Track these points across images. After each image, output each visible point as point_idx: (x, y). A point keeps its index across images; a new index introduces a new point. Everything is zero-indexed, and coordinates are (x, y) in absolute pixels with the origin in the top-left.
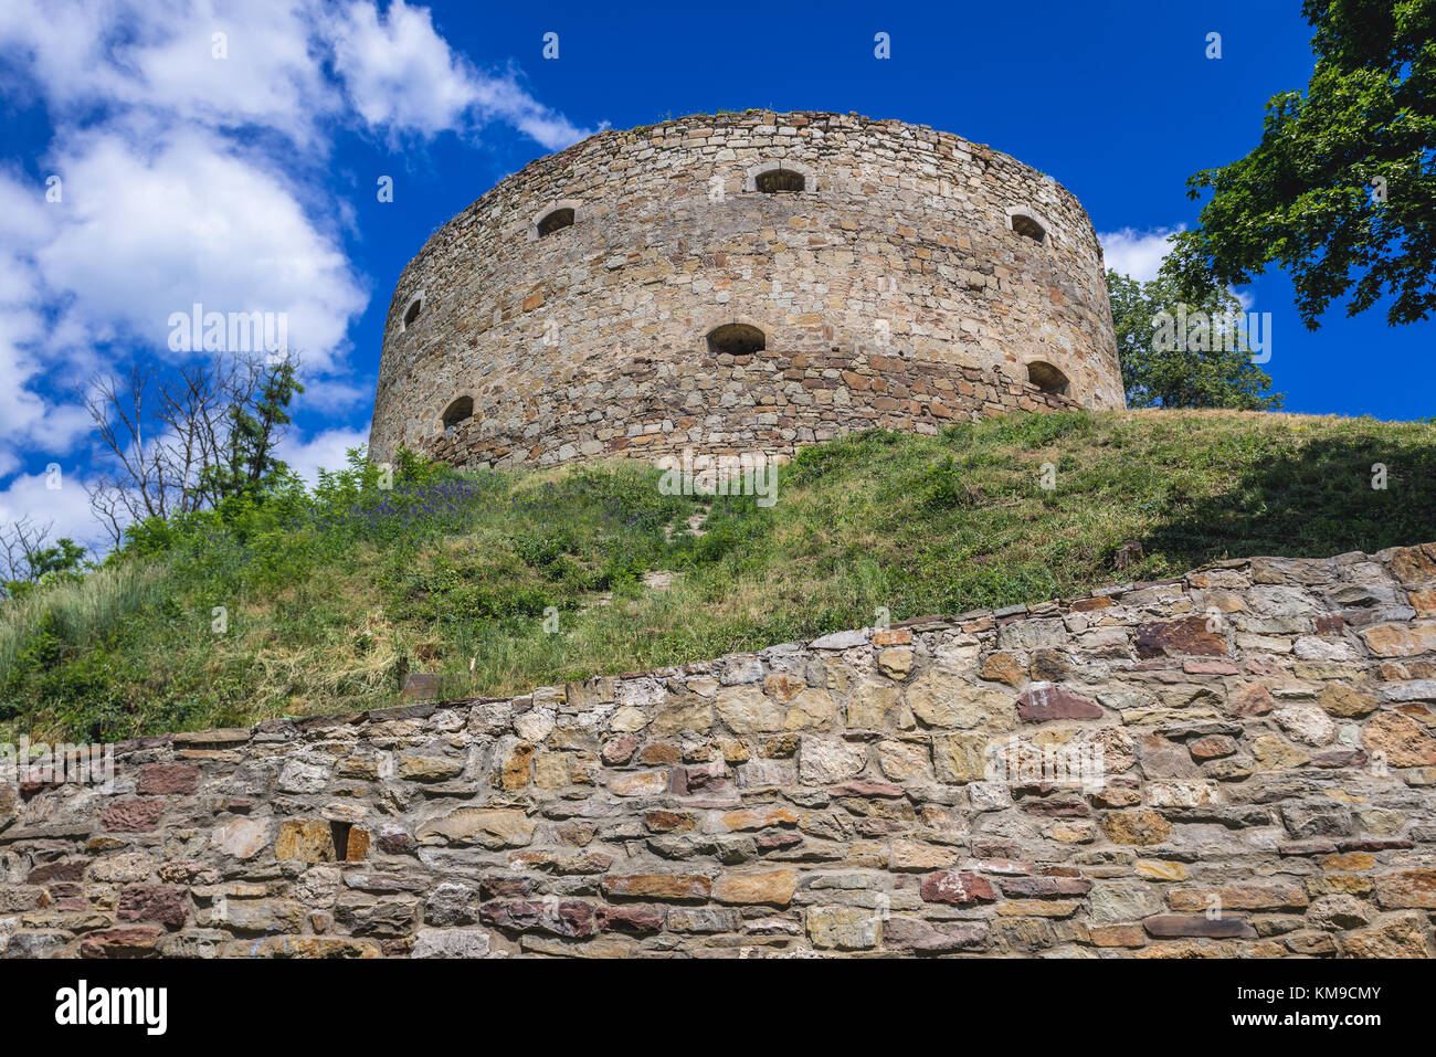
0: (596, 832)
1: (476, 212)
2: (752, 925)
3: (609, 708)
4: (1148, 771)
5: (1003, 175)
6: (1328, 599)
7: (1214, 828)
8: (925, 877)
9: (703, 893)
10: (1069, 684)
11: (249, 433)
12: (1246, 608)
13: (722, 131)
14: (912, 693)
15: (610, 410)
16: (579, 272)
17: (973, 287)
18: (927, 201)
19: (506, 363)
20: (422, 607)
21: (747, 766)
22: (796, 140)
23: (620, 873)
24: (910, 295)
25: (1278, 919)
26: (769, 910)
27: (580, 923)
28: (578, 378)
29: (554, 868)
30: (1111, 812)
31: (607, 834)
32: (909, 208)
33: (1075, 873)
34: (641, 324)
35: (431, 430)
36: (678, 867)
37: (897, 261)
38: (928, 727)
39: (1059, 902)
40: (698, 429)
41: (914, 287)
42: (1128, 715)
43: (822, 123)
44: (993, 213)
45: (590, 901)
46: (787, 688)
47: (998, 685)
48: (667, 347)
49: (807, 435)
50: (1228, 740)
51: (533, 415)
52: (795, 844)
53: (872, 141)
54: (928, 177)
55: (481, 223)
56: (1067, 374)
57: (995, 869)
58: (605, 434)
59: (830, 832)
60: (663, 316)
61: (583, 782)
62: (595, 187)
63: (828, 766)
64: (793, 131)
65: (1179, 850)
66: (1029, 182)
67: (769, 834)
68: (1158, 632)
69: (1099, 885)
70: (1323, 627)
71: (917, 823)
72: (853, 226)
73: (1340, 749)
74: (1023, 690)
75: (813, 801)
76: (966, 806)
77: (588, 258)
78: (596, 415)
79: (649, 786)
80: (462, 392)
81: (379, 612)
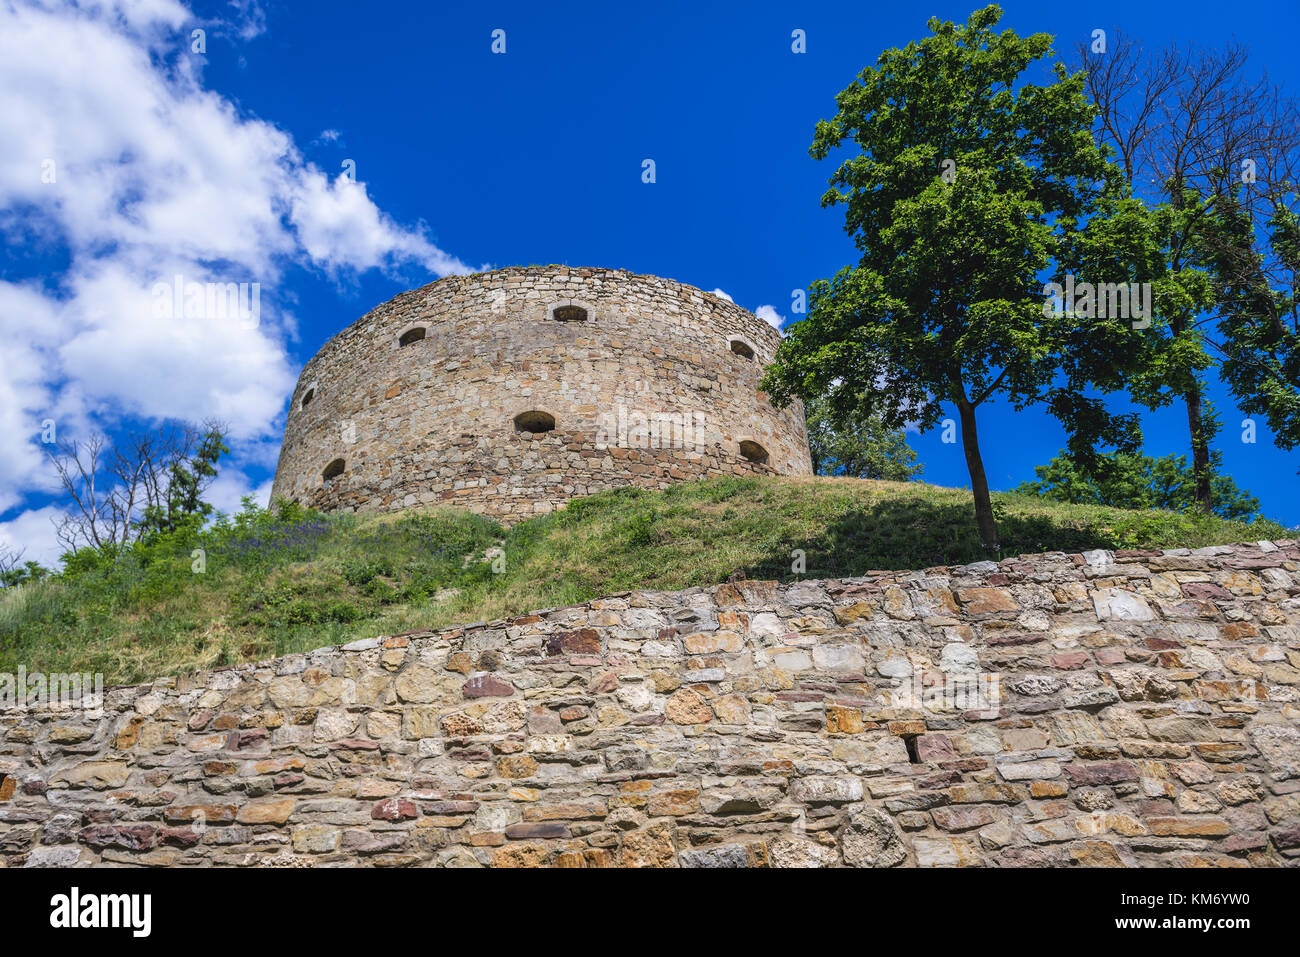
0: (170, 777)
1: (357, 328)
2: (258, 838)
3: (201, 691)
4: (531, 730)
5: (726, 314)
6: (670, 617)
7: (564, 767)
8: (377, 803)
9: (231, 817)
10: (498, 673)
11: (184, 483)
12: (621, 623)
13: (532, 278)
14: (399, 680)
15: (443, 470)
16: (426, 372)
17: (702, 389)
18: (672, 330)
19: (371, 435)
20: (258, 616)
21: (279, 730)
22: (582, 286)
23: (178, 805)
24: (658, 393)
25: (586, 825)
26: (272, 827)
27: (144, 840)
28: (422, 447)
29: (135, 802)
30: (503, 757)
31: (177, 778)
32: (660, 334)
33: (471, 798)
34: (467, 410)
35: (313, 484)
36: (218, 799)
37: (649, 370)
38: (404, 702)
39: (457, 817)
40: (505, 485)
41: (661, 388)
42: (528, 693)
43: (601, 275)
44: (718, 339)
45: (154, 824)
46: (318, 677)
47: (455, 674)
48: (485, 426)
49: (581, 490)
50: (584, 709)
51: (387, 473)
52: (299, 782)
53: (635, 288)
54: (673, 313)
55: (360, 336)
56: (768, 450)
57: (421, 796)
58: (437, 488)
59: (324, 774)
60: (485, 404)
61: (170, 743)
62: (441, 313)
63: (332, 729)
64: (581, 280)
65: (538, 781)
66: (743, 319)
67: (283, 776)
68: (562, 638)
69: (484, 806)
70: (663, 635)
71: (382, 766)
72: (620, 345)
73: (652, 713)
74: (470, 677)
75: (318, 753)
76: (415, 755)
77: (433, 362)
78: (432, 474)
79: (211, 745)
80: (337, 456)
81: (222, 619)
